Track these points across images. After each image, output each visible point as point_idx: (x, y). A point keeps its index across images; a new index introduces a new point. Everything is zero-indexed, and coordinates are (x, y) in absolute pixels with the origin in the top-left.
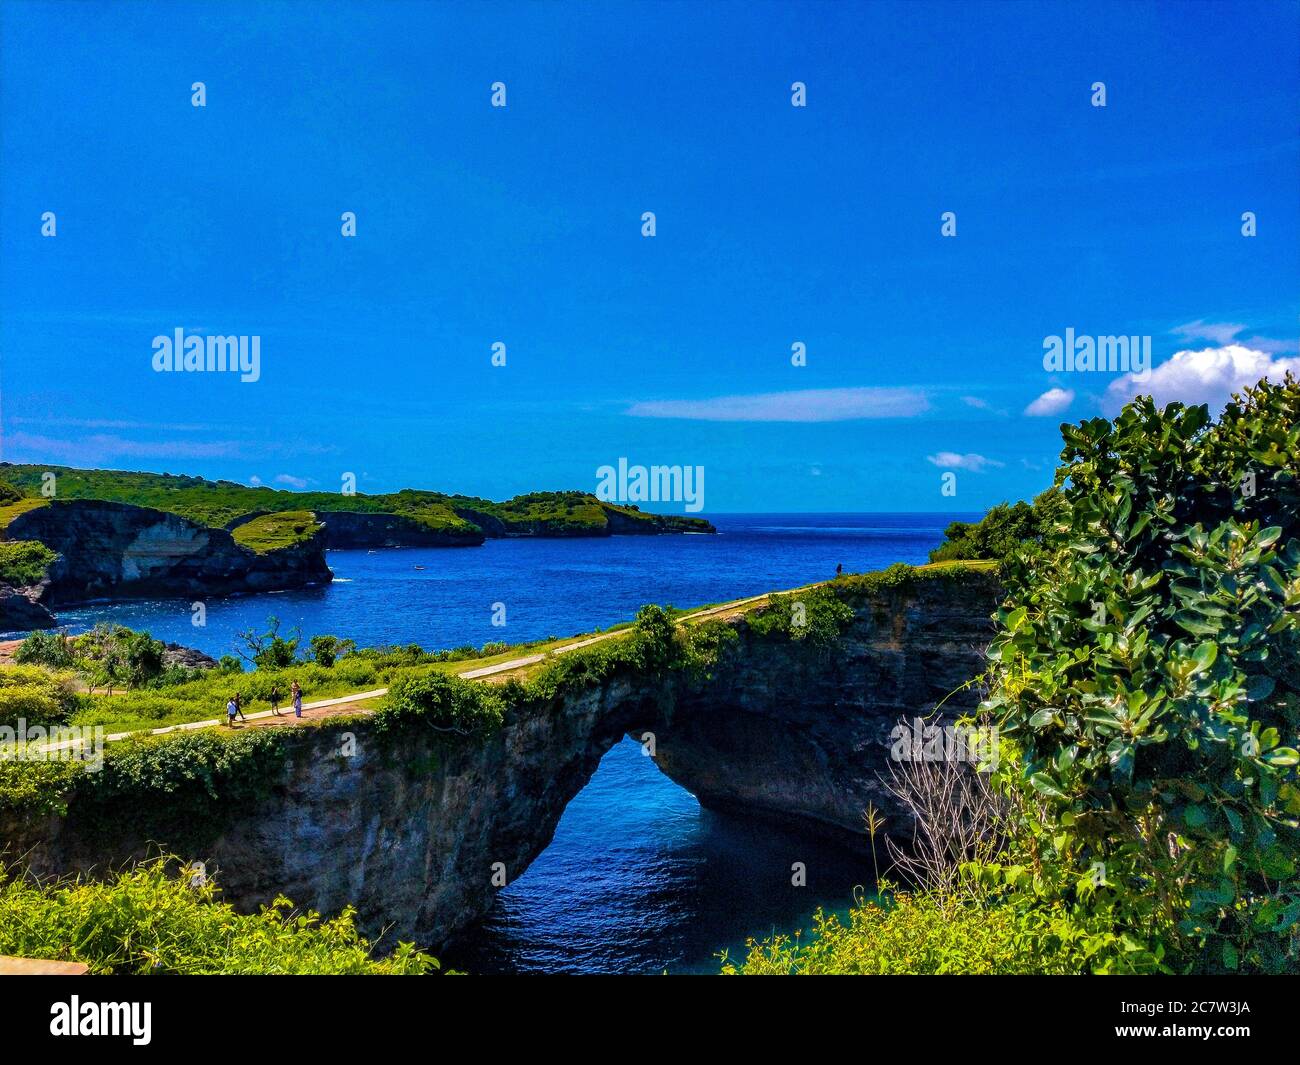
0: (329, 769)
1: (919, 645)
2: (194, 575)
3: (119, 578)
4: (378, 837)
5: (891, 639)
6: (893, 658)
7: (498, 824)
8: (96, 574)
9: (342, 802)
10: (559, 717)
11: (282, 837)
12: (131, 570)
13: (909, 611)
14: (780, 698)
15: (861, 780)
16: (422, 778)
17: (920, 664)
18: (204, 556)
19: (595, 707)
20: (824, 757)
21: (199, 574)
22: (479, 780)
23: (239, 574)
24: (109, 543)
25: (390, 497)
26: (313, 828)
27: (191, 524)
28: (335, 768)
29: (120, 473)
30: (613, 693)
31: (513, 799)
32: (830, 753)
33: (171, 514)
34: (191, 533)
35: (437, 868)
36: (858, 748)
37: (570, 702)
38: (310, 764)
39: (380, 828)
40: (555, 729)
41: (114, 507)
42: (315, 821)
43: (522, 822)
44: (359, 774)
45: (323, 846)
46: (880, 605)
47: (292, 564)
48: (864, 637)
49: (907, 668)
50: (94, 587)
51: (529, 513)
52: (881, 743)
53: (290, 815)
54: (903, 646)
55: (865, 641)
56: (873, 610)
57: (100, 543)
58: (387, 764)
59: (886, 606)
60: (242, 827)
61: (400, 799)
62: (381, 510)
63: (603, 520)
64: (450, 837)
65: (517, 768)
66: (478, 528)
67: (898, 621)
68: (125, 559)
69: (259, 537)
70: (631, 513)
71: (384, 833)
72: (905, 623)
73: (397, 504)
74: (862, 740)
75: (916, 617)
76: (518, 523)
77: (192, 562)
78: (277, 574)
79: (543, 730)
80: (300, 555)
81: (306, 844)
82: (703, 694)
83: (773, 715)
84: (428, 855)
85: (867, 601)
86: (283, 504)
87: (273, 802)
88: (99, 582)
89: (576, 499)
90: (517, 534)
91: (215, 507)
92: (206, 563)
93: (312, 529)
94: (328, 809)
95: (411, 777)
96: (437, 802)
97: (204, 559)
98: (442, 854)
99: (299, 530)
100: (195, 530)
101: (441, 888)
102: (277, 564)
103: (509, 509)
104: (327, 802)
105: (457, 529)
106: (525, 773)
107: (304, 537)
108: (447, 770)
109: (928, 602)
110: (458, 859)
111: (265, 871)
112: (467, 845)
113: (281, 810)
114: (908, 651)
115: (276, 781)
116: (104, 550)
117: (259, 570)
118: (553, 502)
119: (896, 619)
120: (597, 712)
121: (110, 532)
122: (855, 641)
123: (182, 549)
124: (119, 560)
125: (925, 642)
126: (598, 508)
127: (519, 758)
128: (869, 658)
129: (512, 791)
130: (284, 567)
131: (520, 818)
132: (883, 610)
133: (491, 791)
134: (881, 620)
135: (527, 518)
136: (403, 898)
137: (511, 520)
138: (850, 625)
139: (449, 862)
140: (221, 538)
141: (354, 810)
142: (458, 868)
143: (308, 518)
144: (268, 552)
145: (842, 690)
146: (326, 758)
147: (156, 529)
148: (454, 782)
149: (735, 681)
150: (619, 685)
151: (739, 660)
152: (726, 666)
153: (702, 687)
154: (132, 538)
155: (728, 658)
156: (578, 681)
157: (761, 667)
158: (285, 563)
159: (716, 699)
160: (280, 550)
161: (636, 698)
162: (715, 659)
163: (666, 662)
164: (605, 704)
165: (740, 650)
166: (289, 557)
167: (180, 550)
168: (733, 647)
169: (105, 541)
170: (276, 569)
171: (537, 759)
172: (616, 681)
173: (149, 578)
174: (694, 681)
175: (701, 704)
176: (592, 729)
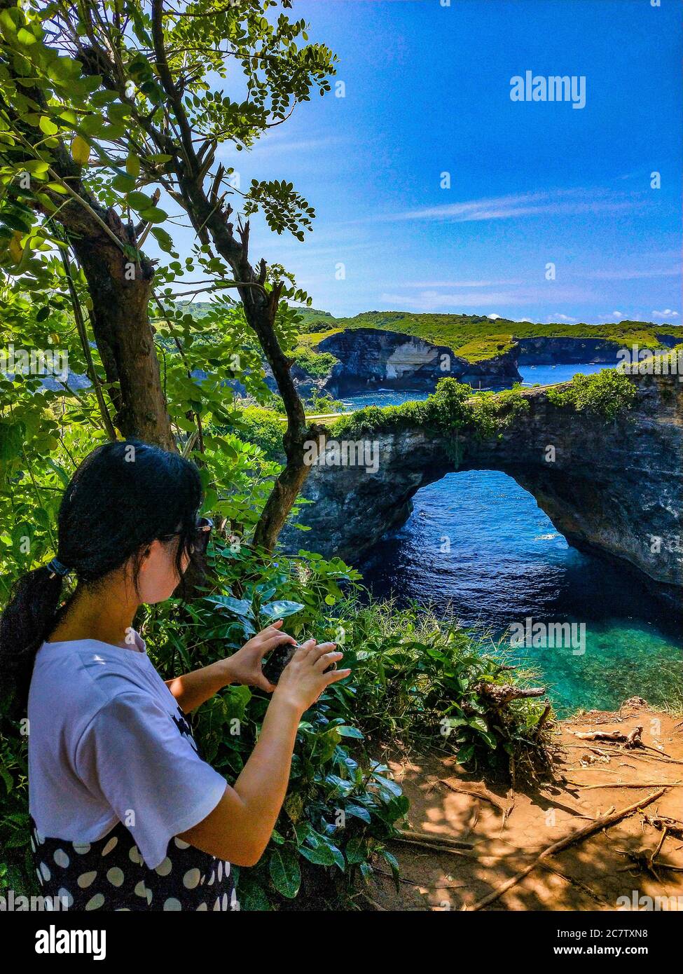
2: (429, 376)
3: (385, 377)
5: (675, 414)
6: (675, 432)
8: (372, 375)
12: (392, 373)
18: (435, 364)
19: (389, 449)
20: (624, 513)
21: (432, 376)
24: (378, 356)
25: (606, 326)
27: (427, 344)
29: (437, 315)
30: (406, 440)
32: (628, 510)
33: (414, 337)
34: (427, 349)
36: (646, 508)
41: (383, 333)
46: (666, 384)
47: (493, 370)
48: (651, 412)
50: (370, 382)
52: (663, 506)
55: (652, 416)
56: (660, 388)
57: (373, 355)
59: (672, 385)
62: (597, 336)
67: (681, 399)
68: (388, 366)
69: (473, 352)
73: (611, 332)
74: (648, 501)
77: (427, 368)
78: (484, 378)
80: (499, 364)
83: (570, 473)
85: (655, 380)
88: (373, 379)
92: (436, 369)
93: (508, 347)
97: (435, 366)
99: (500, 348)
100: (429, 347)
102: (483, 370)
107: (502, 352)
116: (375, 359)
117: (470, 375)
119: (679, 397)
120: (391, 452)
121: (379, 348)
122: (644, 415)
123: (422, 360)
124: (384, 366)
128: (653, 431)
130: (488, 372)
132: (669, 388)
134: (668, 397)
138: (641, 401)
140: (446, 353)
143: (508, 340)
144: (477, 362)
145: (630, 457)
147: (405, 347)
149: (533, 442)
150: (412, 435)
151: (538, 426)
152: (521, 429)
153: (496, 444)
154: (391, 352)
155: (523, 423)
156: (358, 426)
157: (557, 433)
158: (488, 370)
159: (515, 455)
160: (485, 361)
161: (430, 446)
162: (506, 423)
163: (449, 421)
164: (399, 447)
165: (537, 417)
166: (491, 366)
167: (420, 360)
168: (528, 415)
169: (376, 354)
170: (482, 374)
171: (333, 478)
172: (409, 432)
173: (402, 378)
174: (483, 439)
175: (497, 457)
176: (390, 464)
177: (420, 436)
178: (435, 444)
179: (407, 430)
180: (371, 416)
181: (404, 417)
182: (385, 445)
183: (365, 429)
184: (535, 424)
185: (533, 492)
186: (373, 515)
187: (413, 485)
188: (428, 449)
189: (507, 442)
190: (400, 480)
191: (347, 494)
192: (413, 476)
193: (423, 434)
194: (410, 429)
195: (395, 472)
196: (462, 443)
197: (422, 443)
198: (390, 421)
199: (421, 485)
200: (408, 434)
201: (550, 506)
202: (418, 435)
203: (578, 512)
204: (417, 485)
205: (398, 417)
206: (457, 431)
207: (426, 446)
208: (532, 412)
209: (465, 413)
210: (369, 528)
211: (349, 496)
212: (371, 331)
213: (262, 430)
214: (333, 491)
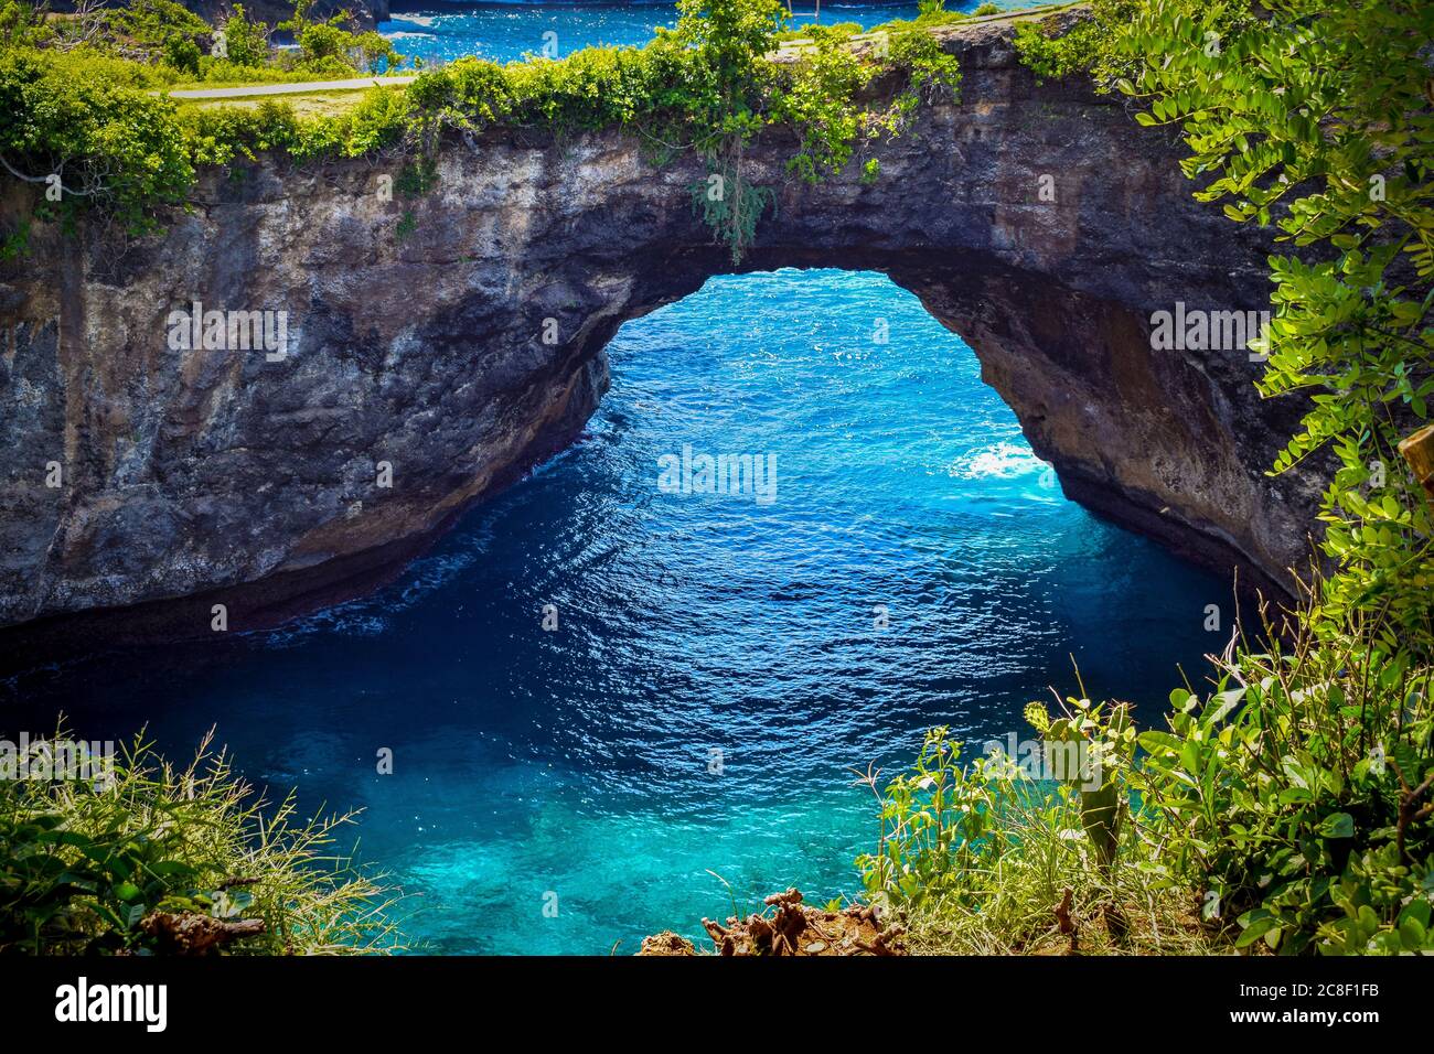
7: (264, 404)
10: (423, 205)
19: (528, 197)
30: (582, 172)
31: (297, 361)
35: (97, 462)
37: (450, 174)
40: (404, 228)
43: (334, 412)
64: (121, 407)
65: (296, 294)
79: (367, 225)
82: (861, 207)
96: (69, 329)
98: (102, 436)
106: (321, 308)
108: (84, 268)
110: (154, 455)
112: (171, 432)
120: (535, 209)
127: (297, 276)
131: (330, 403)
139: (131, 456)
142: (157, 472)
149: (970, 186)
150: (602, 155)
151: (983, 137)
152: (935, 147)
153: (858, 190)
155: (938, 128)
156: (426, 123)
157: (1040, 162)
159: (912, 225)
161: (655, 191)
162: (891, 126)
163: (716, 114)
164: (556, 192)
165: (983, 111)
168: (957, 101)
171: (347, 285)
172: (591, 144)
174: (819, 172)
175: (861, 230)
176: (528, 245)
177: (625, 159)
178: (674, 185)
179: (585, 140)
180: (470, 92)
181: (579, 99)
182: (515, 186)
183: (451, 134)
184: (977, 132)
185: (969, 336)
186: (474, 407)
187: (602, 314)
188: (651, 201)
189: (891, 186)
190: (559, 295)
191: (390, 339)
192: (603, 284)
193: (634, 153)
194: (593, 136)
195: (546, 271)
196: (755, 186)
197: (632, 182)
198: (531, 110)
199: (627, 312)
200: (587, 153)
201: (1017, 378)
202: (619, 154)
203: (1097, 397)
204: (613, 310)
205: (557, 97)
206: (740, 145)
207: (643, 190)
208: (969, 95)
209: (766, 92)
210: (462, 444)
211: (398, 345)
213: (112, 131)
214: (349, 327)
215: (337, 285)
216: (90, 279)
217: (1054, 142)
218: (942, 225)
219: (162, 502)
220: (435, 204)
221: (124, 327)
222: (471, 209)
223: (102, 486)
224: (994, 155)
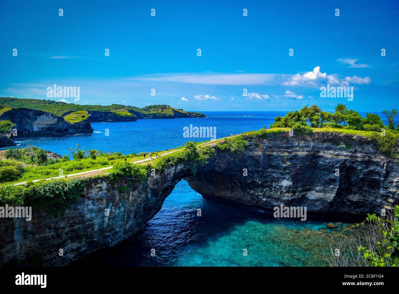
0: (97, 190)
1: (267, 152)
2: (54, 130)
3: (32, 131)
4: (112, 209)
5: (259, 151)
6: (260, 156)
7: (146, 205)
8: (25, 130)
9: (101, 199)
10: (163, 174)
11: (84, 209)
12: (36, 129)
13: (264, 143)
14: (227, 168)
15: (249, 191)
16: (124, 192)
17: (267, 158)
18: (56, 124)
19: (173, 172)
20: (239, 184)
21: (55, 130)
22: (140, 192)
23: (66, 130)
24: (29, 121)
25: (109, 106)
26: (93, 206)
27: (52, 115)
28: (99, 190)
30: (179, 167)
31: (150, 198)
32: (241, 183)
33: (46, 112)
34: (52, 117)
35: (129, 217)
36: (249, 182)
37: (166, 170)
38: (91, 188)
39: (112, 206)
40: (162, 178)
41: (31, 110)
42: (94, 205)
43: (153, 204)
44: (106, 191)
45: (96, 211)
46: (256, 141)
47: (81, 126)
48: (251, 150)
49: (264, 159)
50: (25, 133)
51: (150, 111)
52: (255, 180)
53: (86, 203)
54: (263, 153)
55: (252, 152)
56: (254, 142)
57: (26, 121)
58: (113, 188)
59: (258, 141)
60: (73, 206)
61: (117, 198)
62: (107, 110)
63: (172, 113)
64: (132, 209)
65: (151, 189)
66: (135, 116)
67: (261, 146)
68: (33, 125)
69: (72, 119)
70: (181, 111)
71: (113, 208)
72: (263, 146)
74: (250, 179)
75: (266, 144)
76: (147, 114)
77: (53, 126)
78: (77, 130)
79: (158, 178)
80: (84, 124)
81: (91, 211)
82: (205, 167)
83: (225, 173)
84: (126, 213)
85: (253, 140)
86: (78, 108)
87: (81, 199)
88: (27, 132)
89: (164, 107)
90: (147, 118)
91: (59, 109)
92: (57, 127)
93: (87, 116)
94: (97, 201)
95: (120, 192)
96: (128, 199)
97: (56, 125)
98: (130, 213)
99: (83, 117)
100: (53, 117)
101: (130, 222)
102: (77, 126)
103: (144, 110)
104: (97, 199)
105: (129, 116)
106: (153, 190)
107: (85, 119)
108: (131, 190)
109: (270, 140)
110: (135, 215)
111: (80, 219)
112: (137, 211)
113: (84, 202)
114: (264, 154)
115: (82, 194)
116: (28, 122)
117: (72, 129)
118: (157, 108)
119: (261, 145)
120: (174, 173)
121: (29, 117)
122: (249, 151)
124: (32, 125)
125: (269, 152)
126: (170, 110)
127: (151, 186)
128: (253, 156)
129: (149, 196)
130: (79, 127)
131: (152, 203)
132: (257, 143)
133: (143, 195)
134: (257, 145)
135: (150, 113)
136: (119, 226)
137: (145, 113)
138: (248, 147)
139: (132, 215)
140: (61, 119)
141: (105, 201)
142: (135, 217)
143: (86, 113)
144: (75, 123)
145: (245, 165)
146: (96, 187)
147: (42, 117)
148: (133, 193)
149: (214, 163)
153: (204, 165)
154: (36, 119)
158: (79, 126)
160: (78, 123)
162: (208, 157)
164: (176, 170)
166: (80, 124)
167: (49, 123)
169: (28, 120)
170: (77, 128)
171: (157, 187)
173: (41, 131)
175: (204, 170)
176: (172, 178)
177: (182, 165)
178: (187, 167)
184: (215, 157)
188: (185, 170)
211: (160, 194)
212: (26, 109)
214: (156, 192)
215: (155, 187)
216: (131, 191)
217: (223, 157)
218: (211, 168)
219: (135, 221)
220: (164, 174)
221: (134, 197)
222: (168, 174)
223: (129, 220)
224: (216, 159)
